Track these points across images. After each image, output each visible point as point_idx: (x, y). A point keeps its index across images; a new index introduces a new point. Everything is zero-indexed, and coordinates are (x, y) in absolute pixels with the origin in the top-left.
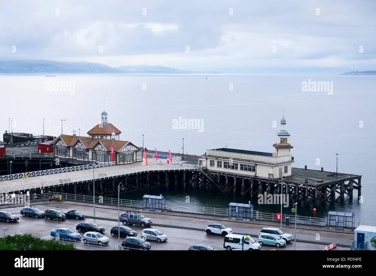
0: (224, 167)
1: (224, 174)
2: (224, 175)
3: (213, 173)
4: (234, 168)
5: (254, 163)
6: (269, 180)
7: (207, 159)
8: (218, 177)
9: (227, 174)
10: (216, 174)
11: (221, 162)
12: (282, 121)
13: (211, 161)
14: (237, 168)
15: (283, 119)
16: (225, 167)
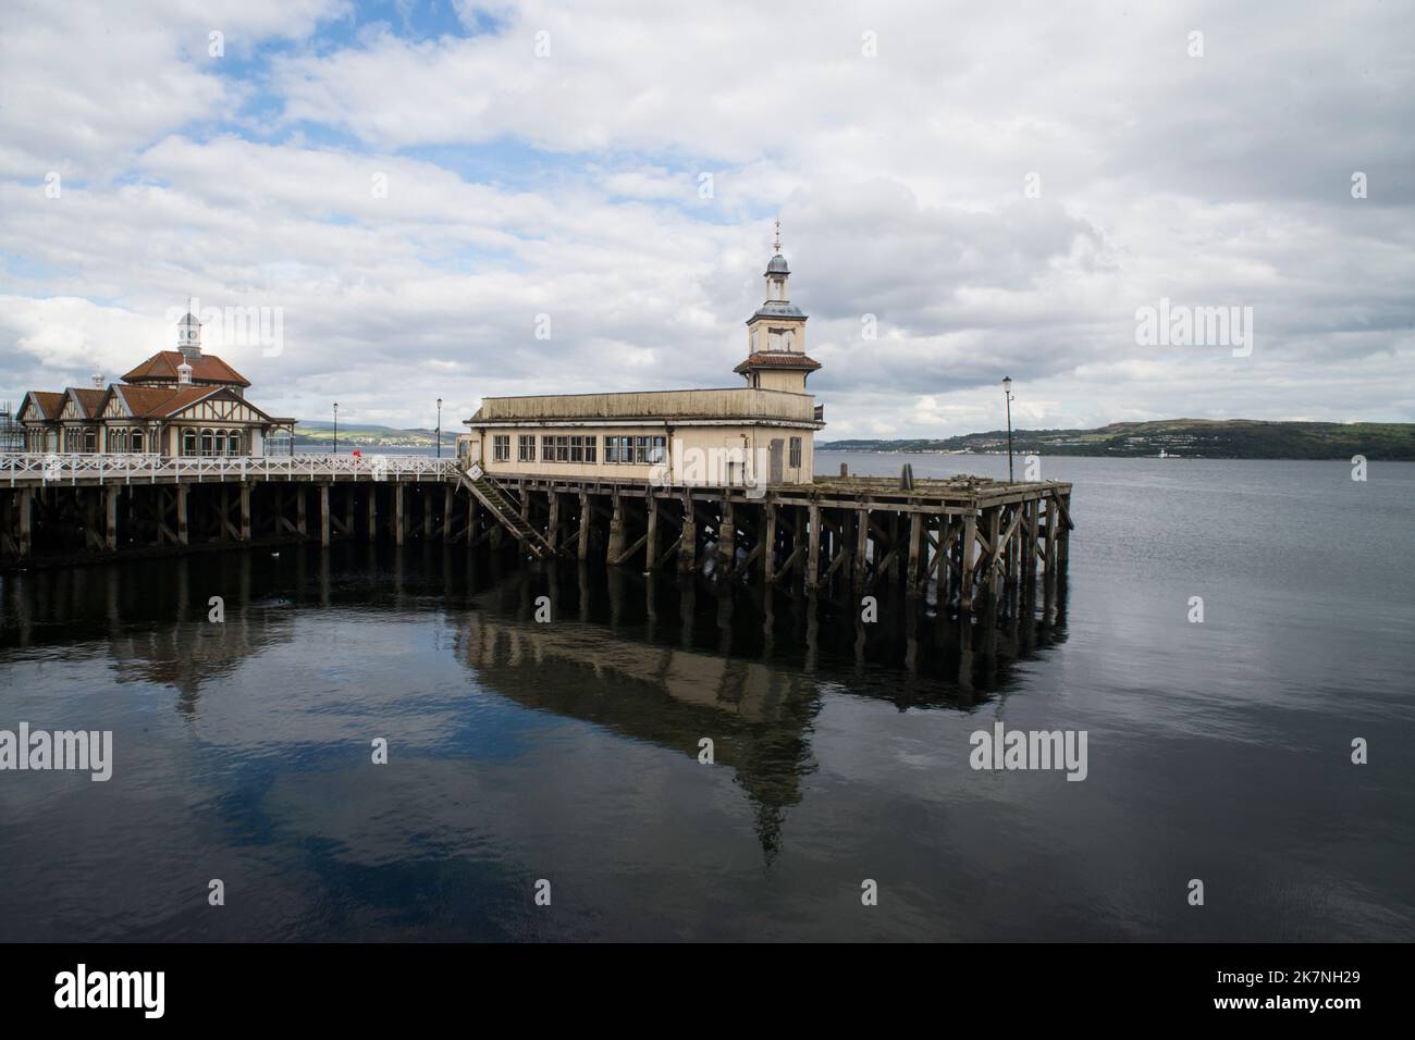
0: (545, 458)
1: (542, 483)
2: (543, 489)
3: (503, 486)
4: (580, 459)
5: (662, 423)
6: (728, 493)
7: (482, 431)
8: (523, 499)
9: (553, 484)
10: (513, 487)
11: (533, 439)
12: (771, 265)
13: (498, 439)
14: (592, 457)
15: (779, 256)
16: (548, 456)
